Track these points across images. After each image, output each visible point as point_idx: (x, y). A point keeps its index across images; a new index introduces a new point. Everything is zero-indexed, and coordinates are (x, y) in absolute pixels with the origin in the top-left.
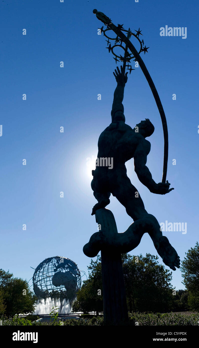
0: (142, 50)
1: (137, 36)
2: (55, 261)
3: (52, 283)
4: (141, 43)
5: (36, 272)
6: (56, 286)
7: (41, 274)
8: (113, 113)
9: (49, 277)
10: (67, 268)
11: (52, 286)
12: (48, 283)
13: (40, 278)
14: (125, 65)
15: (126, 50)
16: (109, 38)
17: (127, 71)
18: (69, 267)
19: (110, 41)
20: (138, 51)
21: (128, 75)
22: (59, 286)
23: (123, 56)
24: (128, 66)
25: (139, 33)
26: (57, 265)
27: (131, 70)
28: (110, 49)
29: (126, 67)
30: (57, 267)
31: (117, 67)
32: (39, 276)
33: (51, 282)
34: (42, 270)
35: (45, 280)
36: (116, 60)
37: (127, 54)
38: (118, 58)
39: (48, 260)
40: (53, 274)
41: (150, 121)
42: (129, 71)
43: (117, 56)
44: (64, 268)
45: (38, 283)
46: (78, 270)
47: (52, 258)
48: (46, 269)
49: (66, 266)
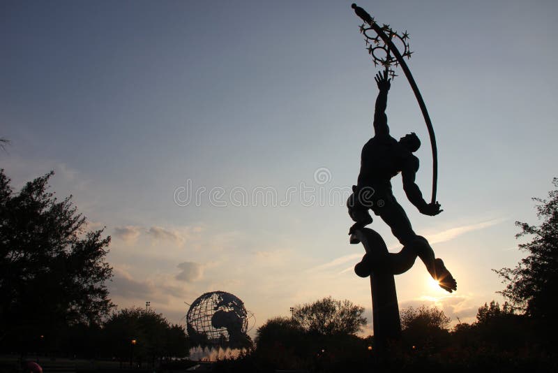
0: (405, 54)
1: (404, 39)
2: (215, 297)
3: (210, 324)
4: (406, 46)
5: (191, 309)
6: (216, 327)
7: (197, 312)
8: (376, 124)
9: (208, 316)
10: (231, 306)
11: (211, 327)
12: (206, 324)
13: (196, 317)
14: (387, 70)
15: (388, 52)
16: (368, 37)
17: (389, 77)
18: (233, 305)
19: (369, 40)
20: (402, 54)
21: (391, 81)
22: (220, 328)
23: (385, 59)
24: (391, 71)
25: (406, 36)
26: (218, 302)
27: (394, 75)
28: (371, 50)
29: (389, 73)
30: (219, 305)
31: (379, 72)
32: (194, 314)
33: (210, 322)
34: (199, 307)
35: (203, 319)
36: (376, 63)
37: (389, 57)
38: (377, 61)
39: (208, 295)
40: (213, 313)
41: (417, 135)
42: (391, 77)
43: (376, 59)
44: (227, 306)
45: (194, 323)
46: (245, 310)
47: (212, 293)
48: (205, 305)
49: (230, 304)
